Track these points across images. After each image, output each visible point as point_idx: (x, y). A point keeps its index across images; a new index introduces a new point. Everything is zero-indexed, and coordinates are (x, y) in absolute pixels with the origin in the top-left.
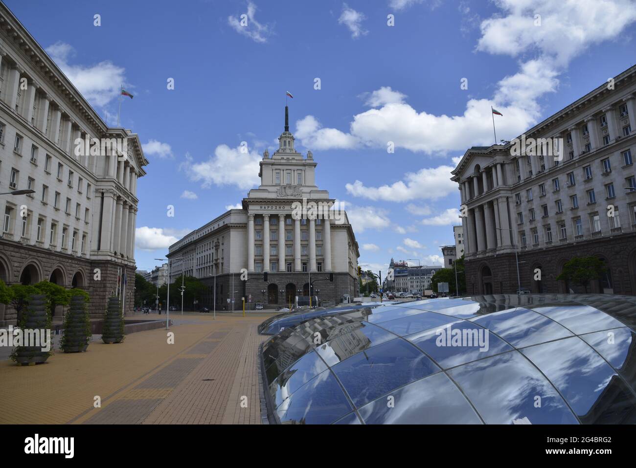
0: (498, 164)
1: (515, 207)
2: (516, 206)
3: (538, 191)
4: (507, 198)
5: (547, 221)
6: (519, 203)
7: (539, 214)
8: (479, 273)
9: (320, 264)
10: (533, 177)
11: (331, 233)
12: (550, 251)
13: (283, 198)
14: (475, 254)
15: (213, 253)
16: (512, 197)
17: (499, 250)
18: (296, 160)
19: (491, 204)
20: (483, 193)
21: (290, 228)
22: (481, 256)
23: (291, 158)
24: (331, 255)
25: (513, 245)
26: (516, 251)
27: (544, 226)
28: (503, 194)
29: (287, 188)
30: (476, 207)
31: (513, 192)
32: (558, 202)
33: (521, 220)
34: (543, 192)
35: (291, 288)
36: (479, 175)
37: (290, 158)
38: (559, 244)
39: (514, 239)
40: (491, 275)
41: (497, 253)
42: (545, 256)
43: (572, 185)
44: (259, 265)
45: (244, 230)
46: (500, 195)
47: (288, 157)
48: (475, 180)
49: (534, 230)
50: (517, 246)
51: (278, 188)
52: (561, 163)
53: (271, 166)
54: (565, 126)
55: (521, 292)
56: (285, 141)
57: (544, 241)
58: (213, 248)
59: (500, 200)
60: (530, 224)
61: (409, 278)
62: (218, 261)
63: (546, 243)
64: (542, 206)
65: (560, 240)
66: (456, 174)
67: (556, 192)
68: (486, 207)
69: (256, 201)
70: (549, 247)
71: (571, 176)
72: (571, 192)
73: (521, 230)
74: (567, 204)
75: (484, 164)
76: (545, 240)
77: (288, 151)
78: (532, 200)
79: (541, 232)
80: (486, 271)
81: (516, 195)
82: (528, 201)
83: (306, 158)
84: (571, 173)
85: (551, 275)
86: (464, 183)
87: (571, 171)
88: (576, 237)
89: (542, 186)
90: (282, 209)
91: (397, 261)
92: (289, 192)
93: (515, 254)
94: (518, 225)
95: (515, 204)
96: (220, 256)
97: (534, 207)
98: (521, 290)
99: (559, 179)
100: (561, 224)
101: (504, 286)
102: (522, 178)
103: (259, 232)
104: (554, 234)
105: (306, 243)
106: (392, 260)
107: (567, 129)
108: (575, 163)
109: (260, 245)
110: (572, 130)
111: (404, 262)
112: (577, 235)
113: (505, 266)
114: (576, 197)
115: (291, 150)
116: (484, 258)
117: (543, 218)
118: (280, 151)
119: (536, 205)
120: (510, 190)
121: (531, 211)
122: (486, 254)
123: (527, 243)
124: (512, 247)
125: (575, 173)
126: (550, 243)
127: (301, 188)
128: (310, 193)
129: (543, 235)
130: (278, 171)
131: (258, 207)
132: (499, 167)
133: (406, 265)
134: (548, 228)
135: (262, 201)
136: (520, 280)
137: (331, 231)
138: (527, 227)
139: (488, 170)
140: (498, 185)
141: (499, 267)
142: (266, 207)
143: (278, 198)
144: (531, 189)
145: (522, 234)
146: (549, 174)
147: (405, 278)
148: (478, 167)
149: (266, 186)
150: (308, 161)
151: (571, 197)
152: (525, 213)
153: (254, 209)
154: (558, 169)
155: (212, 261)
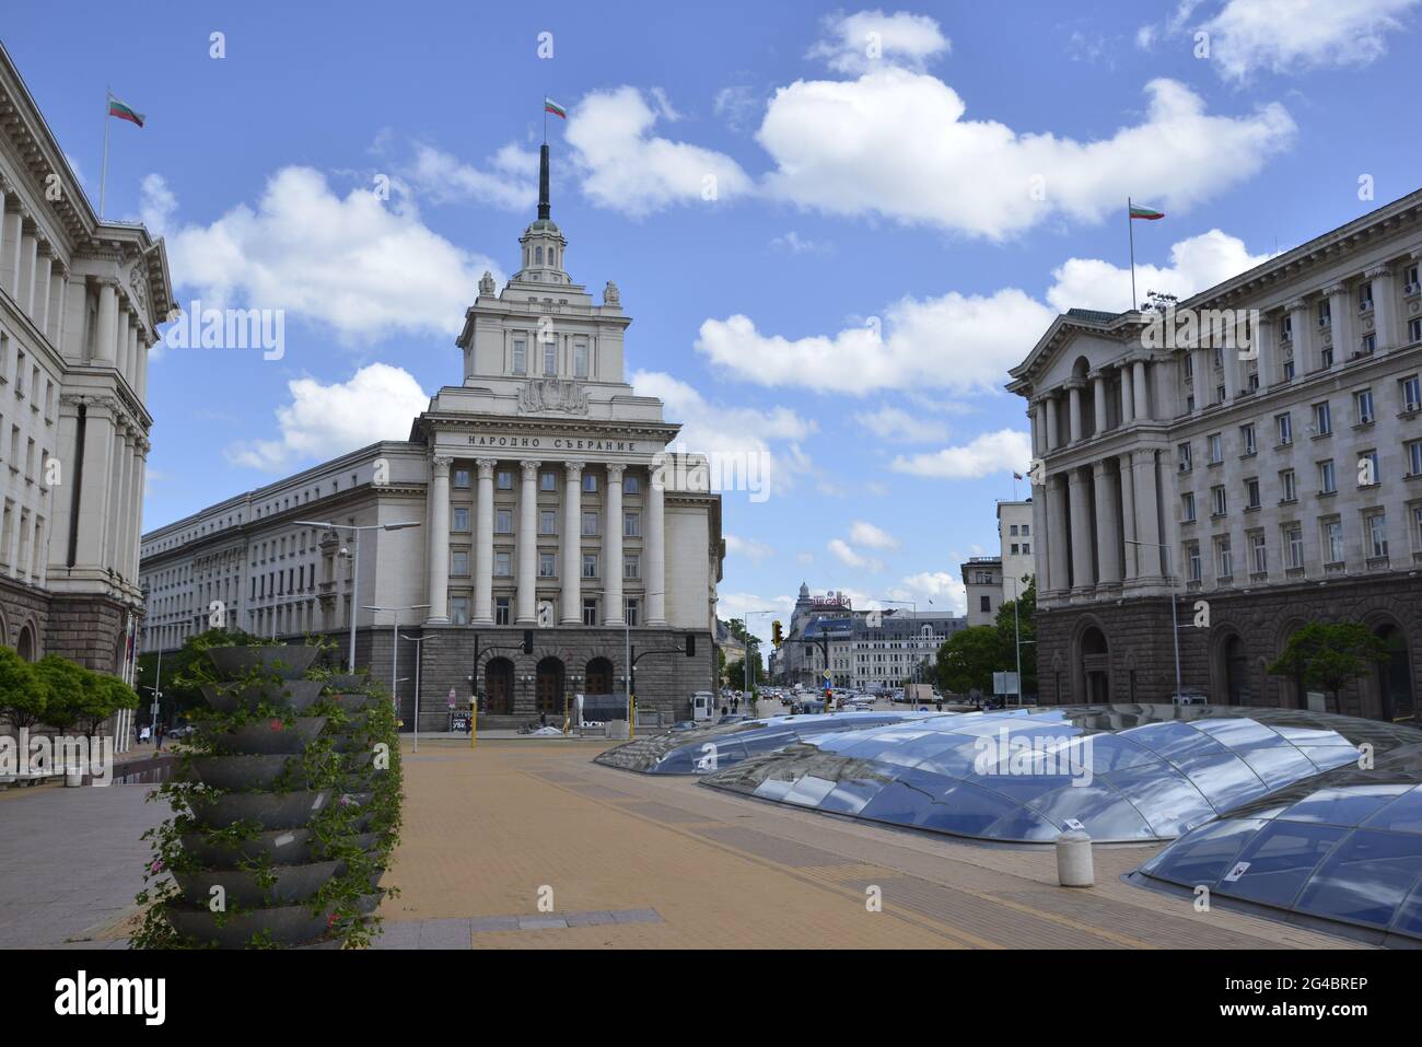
0: (1136, 361)
1: (1176, 478)
2: (1179, 474)
3: (1238, 441)
4: (1157, 453)
5: (1257, 520)
6: (1186, 468)
7: (1237, 501)
8: (1074, 643)
9: (634, 603)
10: (1225, 405)
11: (665, 520)
12: (1262, 596)
13: (535, 415)
14: (1066, 594)
15: (313, 566)
16: (1169, 451)
17: (1130, 588)
18: (573, 306)
19: (1113, 465)
20: (1093, 434)
21: (551, 499)
22: (1081, 601)
23: (556, 298)
24: (666, 580)
25: (1165, 577)
26: (1173, 591)
27: (1248, 532)
28: (1147, 441)
29: (547, 387)
30: (1072, 471)
31: (1172, 437)
32: (1287, 475)
33: (1191, 513)
34: (1250, 444)
35: (551, 669)
36: (1083, 385)
37: (556, 301)
38: (1283, 580)
39: (1168, 562)
40: (1106, 651)
41: (1125, 595)
42: (1247, 610)
43: (1324, 434)
44: (461, 603)
45: (417, 502)
46: (1138, 445)
47: (548, 296)
48: (1074, 398)
49: (1223, 542)
50: (1176, 579)
51: (521, 385)
52: (1299, 377)
53: (499, 321)
54: (1317, 283)
55: (1181, 700)
56: (539, 249)
57: (1246, 570)
58: (313, 550)
59: (1137, 458)
60: (1214, 525)
61: (855, 646)
62: (334, 589)
63: (1252, 576)
64: (1245, 481)
65: (1287, 571)
66: (1023, 377)
67: (1284, 447)
68: (1099, 472)
69: (459, 422)
70: (1259, 586)
71: (1321, 409)
72: (1320, 452)
73: (1189, 537)
74: (1308, 483)
75: (1099, 357)
76: (1250, 567)
77: (548, 279)
78: (1222, 463)
79: (1239, 545)
80: (1093, 640)
81: (1180, 446)
82: (1210, 466)
83: (601, 302)
84: (1323, 403)
85: (1262, 658)
86: (1043, 403)
87: (1324, 399)
88: (1326, 567)
89: (1247, 430)
90: (530, 445)
91: (818, 592)
92: (552, 397)
93: (1170, 598)
94: (1183, 524)
95: (1177, 470)
96: (339, 573)
97: (1225, 481)
98: (1184, 695)
99: (1292, 417)
100: (1291, 529)
101: (1138, 680)
102: (1198, 404)
103: (465, 506)
104: (1272, 555)
105: (594, 543)
106: (804, 589)
107: (1320, 292)
108: (1333, 380)
109: (464, 546)
110: (1333, 293)
111: (839, 595)
112: (1331, 561)
113: (1144, 630)
114: (1332, 465)
115: (557, 275)
116: (1089, 605)
117: (1247, 510)
118: (526, 277)
119: (1231, 477)
120: (1163, 432)
121: (1218, 491)
122: (1094, 595)
123: (1204, 572)
124: (1163, 582)
125: (1332, 405)
126: (1262, 578)
127: (587, 389)
128: (611, 402)
129: (1244, 556)
130: (520, 337)
131: (462, 439)
132: (1138, 370)
133: (847, 607)
134: (1256, 535)
135: (474, 423)
136: (1181, 669)
137: (665, 513)
138: (1204, 533)
139: (1111, 376)
140: (1134, 416)
141: (1127, 632)
142: (487, 439)
143: (520, 414)
144: (1219, 433)
145: (1192, 548)
146: (1268, 401)
147: (843, 644)
148: (1082, 364)
149: (485, 378)
150: (606, 313)
151: (1319, 463)
152: (1202, 496)
153: (449, 445)
154: (1292, 389)
155: (311, 588)
